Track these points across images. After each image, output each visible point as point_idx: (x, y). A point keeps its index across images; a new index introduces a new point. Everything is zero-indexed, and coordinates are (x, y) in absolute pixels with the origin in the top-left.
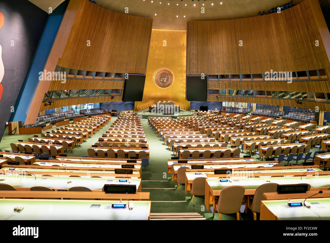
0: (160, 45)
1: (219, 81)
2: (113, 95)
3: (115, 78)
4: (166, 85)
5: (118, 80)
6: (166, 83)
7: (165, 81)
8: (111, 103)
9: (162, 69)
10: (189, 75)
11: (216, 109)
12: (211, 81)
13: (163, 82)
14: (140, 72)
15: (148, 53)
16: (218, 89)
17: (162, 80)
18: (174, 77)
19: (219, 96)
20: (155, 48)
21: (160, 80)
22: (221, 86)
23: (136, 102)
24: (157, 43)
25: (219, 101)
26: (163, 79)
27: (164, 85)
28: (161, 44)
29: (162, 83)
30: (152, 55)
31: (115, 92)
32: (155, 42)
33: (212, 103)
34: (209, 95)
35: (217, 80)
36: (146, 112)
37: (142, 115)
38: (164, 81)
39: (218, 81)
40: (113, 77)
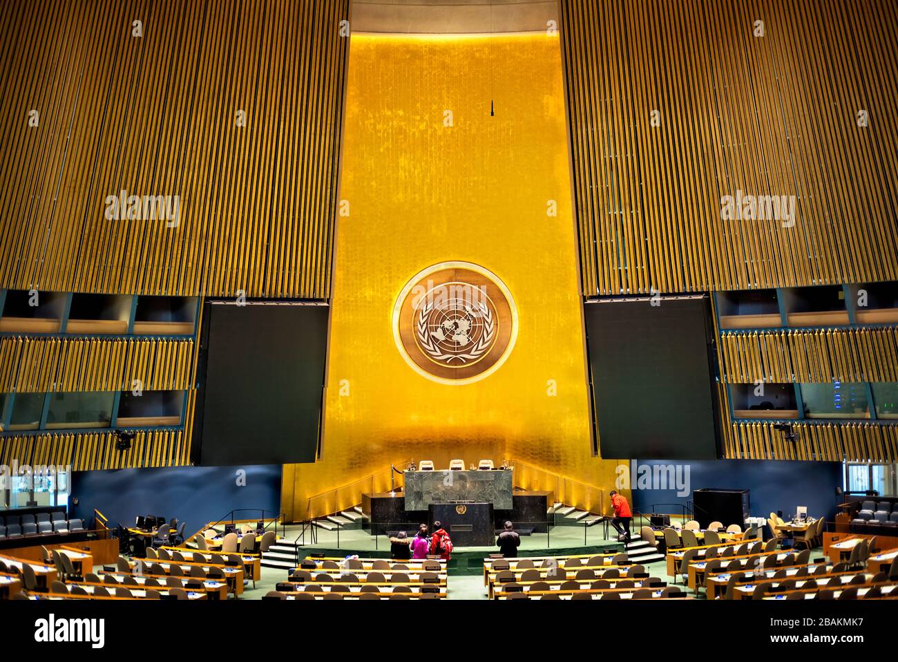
0: (422, 127)
1: (786, 328)
2: (128, 427)
3: (141, 327)
4: (468, 361)
5: (156, 335)
6: (468, 352)
7: (463, 340)
8: (143, 470)
9: (443, 267)
10: (599, 297)
11: (802, 510)
12: (740, 329)
13: (448, 344)
14: (290, 289)
15: (335, 175)
16: (791, 378)
17: (439, 335)
18: (515, 314)
19: (797, 426)
20: (388, 144)
21: (432, 333)
22: (800, 362)
23: (287, 468)
24: (401, 113)
25: (805, 455)
26: (448, 324)
27: (456, 361)
28: (427, 117)
29: (443, 353)
30: (373, 183)
31: (160, 408)
32: (390, 109)
33: (770, 469)
34: (733, 419)
35: (774, 320)
36: (346, 527)
37: (295, 546)
38: (455, 338)
39: (779, 328)
40: (125, 318)
